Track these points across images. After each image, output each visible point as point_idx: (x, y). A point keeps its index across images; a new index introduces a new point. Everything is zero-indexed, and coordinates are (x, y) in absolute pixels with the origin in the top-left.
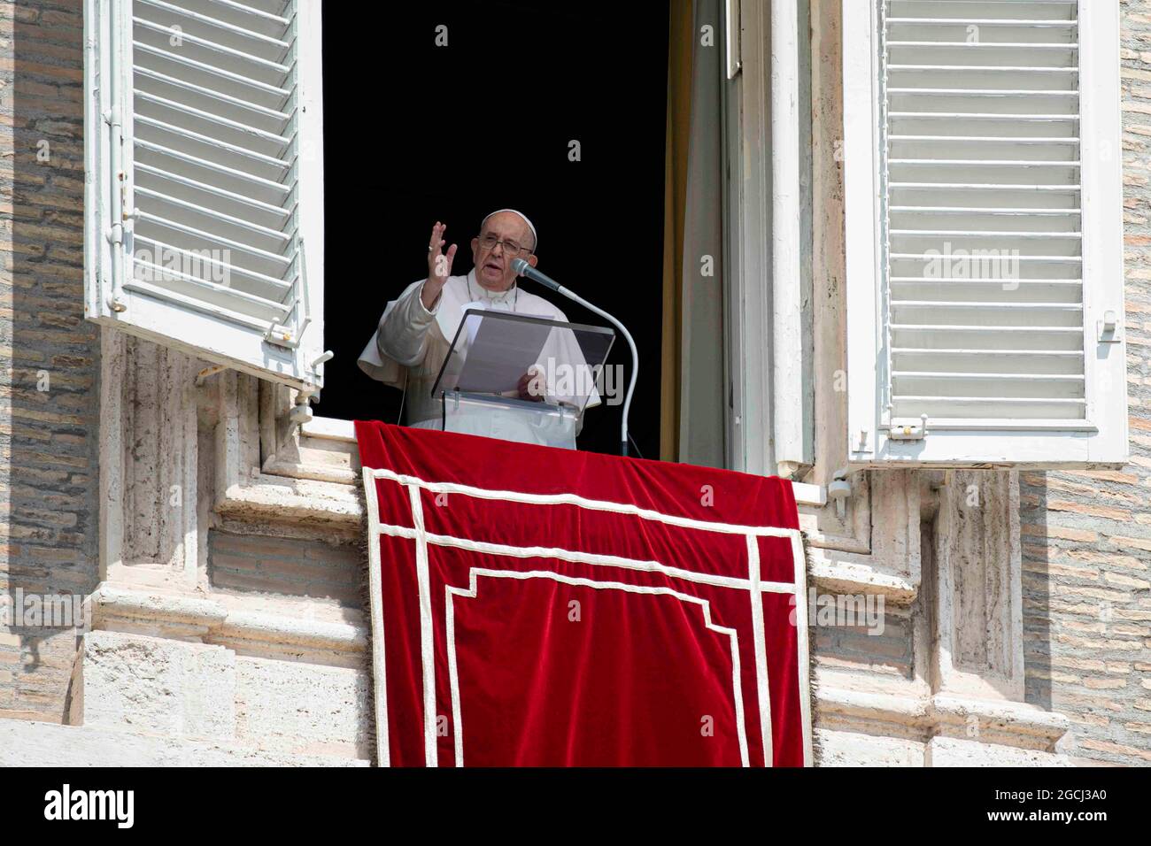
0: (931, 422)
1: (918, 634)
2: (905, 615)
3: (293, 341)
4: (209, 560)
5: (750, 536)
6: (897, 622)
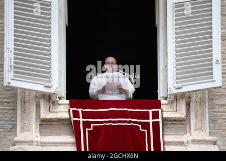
0: (183, 84)
1: (187, 126)
2: (185, 123)
3: (50, 86)
4: (40, 130)
5: (150, 111)
6: (183, 124)
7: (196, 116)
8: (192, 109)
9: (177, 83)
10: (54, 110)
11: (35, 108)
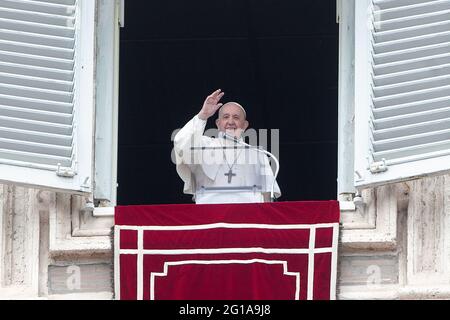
0: (387, 162)
1: (401, 262)
2: (395, 254)
3: (71, 173)
4: (49, 280)
5: (313, 228)
6: (391, 258)
7: (422, 237)
8: (411, 221)
9: (375, 159)
10: (83, 232)
11: (37, 226)
